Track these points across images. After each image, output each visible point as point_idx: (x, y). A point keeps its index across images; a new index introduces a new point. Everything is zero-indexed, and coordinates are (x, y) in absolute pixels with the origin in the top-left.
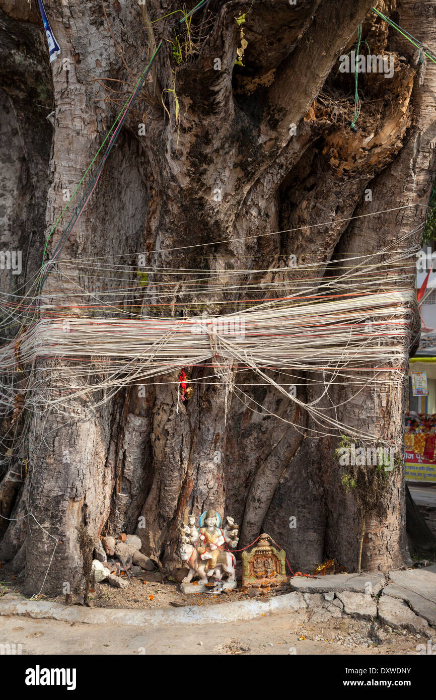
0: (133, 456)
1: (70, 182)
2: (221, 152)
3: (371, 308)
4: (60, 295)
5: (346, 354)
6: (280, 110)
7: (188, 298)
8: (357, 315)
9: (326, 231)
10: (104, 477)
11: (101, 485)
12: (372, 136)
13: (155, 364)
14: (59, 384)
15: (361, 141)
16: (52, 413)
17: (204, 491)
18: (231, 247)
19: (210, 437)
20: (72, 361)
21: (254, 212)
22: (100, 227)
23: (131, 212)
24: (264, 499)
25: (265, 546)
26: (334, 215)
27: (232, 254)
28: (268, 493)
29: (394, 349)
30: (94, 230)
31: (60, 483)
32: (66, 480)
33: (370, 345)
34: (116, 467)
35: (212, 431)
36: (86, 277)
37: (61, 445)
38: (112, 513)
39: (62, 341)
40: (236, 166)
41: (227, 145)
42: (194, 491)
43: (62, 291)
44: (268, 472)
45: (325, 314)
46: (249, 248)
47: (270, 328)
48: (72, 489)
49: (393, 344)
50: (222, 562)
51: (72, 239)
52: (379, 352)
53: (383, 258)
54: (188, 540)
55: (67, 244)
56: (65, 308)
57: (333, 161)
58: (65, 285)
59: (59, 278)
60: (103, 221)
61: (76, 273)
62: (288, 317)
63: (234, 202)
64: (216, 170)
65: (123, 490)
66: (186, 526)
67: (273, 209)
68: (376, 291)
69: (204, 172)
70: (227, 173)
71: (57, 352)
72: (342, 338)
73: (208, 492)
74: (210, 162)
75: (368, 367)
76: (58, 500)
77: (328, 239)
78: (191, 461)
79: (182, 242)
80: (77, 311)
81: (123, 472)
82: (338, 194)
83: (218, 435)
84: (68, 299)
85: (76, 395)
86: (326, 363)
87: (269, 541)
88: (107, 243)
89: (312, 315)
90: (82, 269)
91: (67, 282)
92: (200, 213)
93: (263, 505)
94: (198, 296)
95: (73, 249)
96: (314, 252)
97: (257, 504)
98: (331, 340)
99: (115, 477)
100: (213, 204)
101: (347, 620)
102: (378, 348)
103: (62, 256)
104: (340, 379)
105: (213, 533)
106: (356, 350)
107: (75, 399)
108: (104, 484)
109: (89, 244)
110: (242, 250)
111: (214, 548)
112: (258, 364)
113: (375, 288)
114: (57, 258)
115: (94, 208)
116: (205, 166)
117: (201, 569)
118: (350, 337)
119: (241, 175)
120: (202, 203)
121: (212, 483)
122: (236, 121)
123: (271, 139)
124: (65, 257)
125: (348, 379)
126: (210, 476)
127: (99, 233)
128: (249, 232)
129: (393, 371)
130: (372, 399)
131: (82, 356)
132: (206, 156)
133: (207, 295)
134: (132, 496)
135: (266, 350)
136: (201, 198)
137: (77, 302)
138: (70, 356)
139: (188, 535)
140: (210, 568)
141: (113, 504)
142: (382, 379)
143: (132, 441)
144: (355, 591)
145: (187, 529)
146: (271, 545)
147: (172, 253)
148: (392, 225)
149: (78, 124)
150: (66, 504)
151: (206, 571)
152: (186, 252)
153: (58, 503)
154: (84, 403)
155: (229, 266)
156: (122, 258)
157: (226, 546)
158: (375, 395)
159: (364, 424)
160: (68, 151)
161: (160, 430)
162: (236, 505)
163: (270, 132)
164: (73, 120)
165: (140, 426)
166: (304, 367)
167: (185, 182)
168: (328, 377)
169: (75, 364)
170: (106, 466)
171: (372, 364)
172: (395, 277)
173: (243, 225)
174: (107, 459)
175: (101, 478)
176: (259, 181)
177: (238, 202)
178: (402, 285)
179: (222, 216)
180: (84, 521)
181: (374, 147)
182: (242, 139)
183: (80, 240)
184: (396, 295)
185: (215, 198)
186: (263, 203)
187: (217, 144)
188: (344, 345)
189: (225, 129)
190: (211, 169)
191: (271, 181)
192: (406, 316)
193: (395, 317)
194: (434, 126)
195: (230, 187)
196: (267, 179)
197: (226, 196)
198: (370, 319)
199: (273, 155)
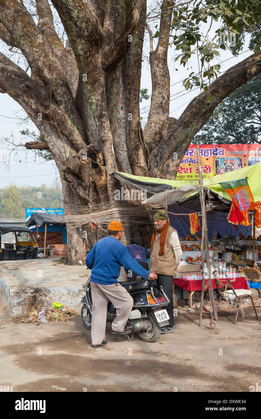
3: (111, 212)
8: (109, 213)
9: (102, 198)
10: (83, 245)
11: (82, 247)
12: (99, 182)
20: (70, 223)
21: (91, 195)
22: (72, 198)
27: (90, 202)
30: (70, 199)
31: (70, 245)
33: (113, 219)
40: (82, 188)
41: (78, 186)
45: (104, 213)
46: (93, 201)
47: (97, 216)
48: (72, 246)
49: (117, 218)
57: (97, 186)
65: (88, 248)
67: (95, 194)
70: (81, 190)
76: (70, 248)
79: (81, 201)
85: (71, 229)
89: (102, 213)
92: (80, 196)
94: (88, 210)
98: (106, 218)
99: (86, 245)
113: (111, 208)
115: (70, 195)
118: (109, 217)
119: (84, 190)
122: (77, 182)
127: (72, 200)
128: (91, 198)
133: (90, 210)
136: (79, 194)
141: (87, 251)
147: (80, 203)
155: (91, 205)
163: (84, 183)
166: (104, 223)
172: (113, 206)
173: (90, 197)
174: (84, 242)
175: (82, 245)
176: (89, 190)
177: (86, 194)
178: (115, 207)
179: (84, 197)
180: (76, 253)
181: (100, 184)
182: (80, 184)
183: (68, 201)
184: (115, 209)
185: (81, 194)
186: (92, 193)
187: (76, 186)
188: (109, 219)
189: (76, 184)
190: (77, 190)
191: (91, 190)
192: (118, 213)
193: (117, 213)
194: (110, 179)
195: (83, 192)
196: (90, 189)
197: (83, 193)
198: (112, 214)
199: (87, 186)
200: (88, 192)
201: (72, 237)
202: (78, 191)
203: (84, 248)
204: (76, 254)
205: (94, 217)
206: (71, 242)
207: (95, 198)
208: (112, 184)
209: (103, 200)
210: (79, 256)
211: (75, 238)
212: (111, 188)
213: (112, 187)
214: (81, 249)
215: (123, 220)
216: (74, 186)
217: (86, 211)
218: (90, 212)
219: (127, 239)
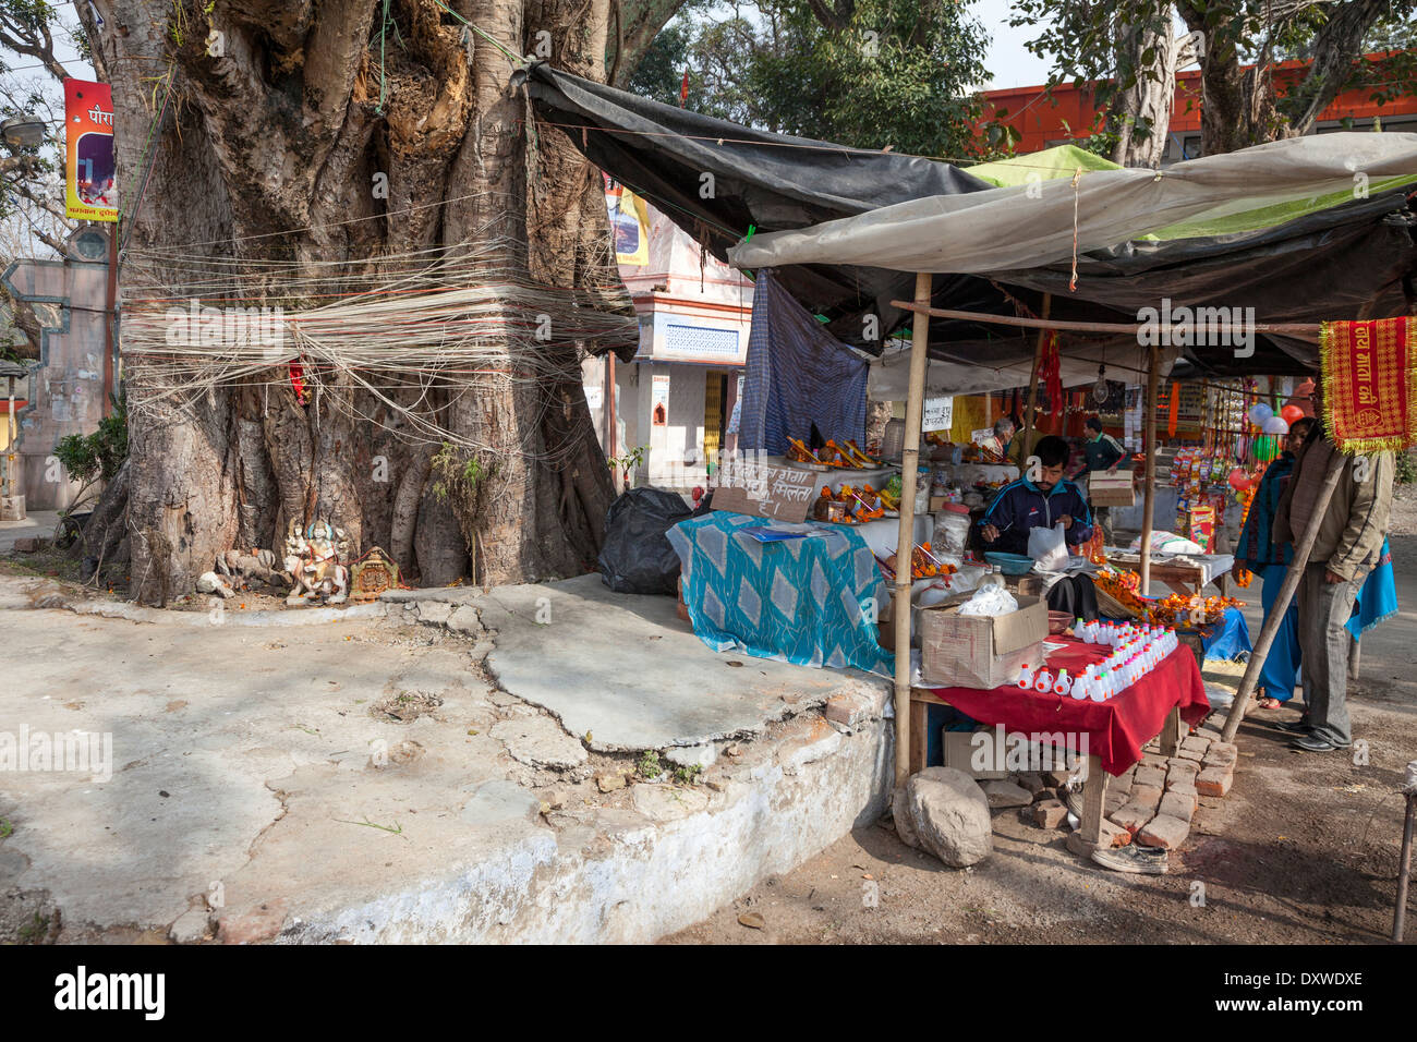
0: (251, 466)
1: (133, 165)
2: (261, 135)
3: (463, 304)
4: (135, 288)
5: (441, 355)
6: (317, 91)
7: (280, 292)
8: (448, 312)
9: (406, 219)
10: (222, 486)
11: (218, 497)
12: (425, 118)
13: (241, 363)
14: (144, 384)
15: (414, 124)
16: (140, 415)
17: (330, 504)
18: (314, 237)
19: (329, 445)
20: (157, 359)
21: (330, 199)
22: (177, 214)
23: (224, 195)
24: (406, 515)
25: (376, 559)
26: (410, 201)
27: (314, 242)
28: (410, 508)
29: (494, 349)
30: (169, 216)
31: (155, 489)
32: (160, 486)
33: (466, 345)
34: (235, 477)
35: (330, 438)
36: (163, 269)
37: (152, 449)
38: (241, 526)
39: (141, 337)
40: (288, 149)
41: (266, 128)
42: (318, 503)
43: (136, 283)
44: (407, 486)
45: (414, 310)
46: (334, 238)
47: (356, 325)
48: (167, 495)
49: (491, 344)
50: (330, 576)
51: (141, 226)
52: (478, 353)
53: (468, 249)
54: (293, 551)
55: (136, 232)
56: (141, 302)
57: (395, 145)
58: (139, 277)
59: (131, 269)
60: (181, 206)
61: (150, 264)
62: (375, 314)
63: (300, 188)
64: (262, 154)
65: (249, 502)
66: (292, 538)
67: (355, 195)
68: (466, 286)
69: (247, 157)
70: (280, 157)
71: (138, 350)
72: (435, 337)
73: (334, 505)
74: (251, 146)
75: (470, 368)
76: (154, 506)
77: (411, 229)
78: (312, 470)
79: (254, 231)
80: (156, 305)
81: (243, 482)
82: (407, 179)
83: (339, 442)
84: (143, 292)
85: (164, 396)
86: (421, 364)
87: (382, 554)
88: (192, 230)
89: (400, 311)
90: (158, 260)
91: (141, 273)
92: (261, 200)
93: (406, 521)
94: (290, 289)
95: (143, 237)
96: (401, 242)
97: (400, 520)
98: (423, 339)
99: (236, 487)
100: (271, 191)
101: (419, 628)
102: (476, 349)
103: (132, 245)
104: (435, 382)
105: (319, 545)
106: (451, 350)
107: (163, 400)
108: (221, 493)
109: (162, 232)
110: (325, 240)
111: (319, 559)
112: (348, 364)
113: (463, 282)
114: (128, 247)
115: (167, 191)
116: (246, 151)
117: (308, 581)
118: (443, 336)
119: (298, 159)
120: (259, 191)
121: (337, 495)
122: (269, 102)
123: (317, 122)
124: (135, 246)
125: (446, 382)
126: (334, 487)
127: (176, 221)
128: (328, 220)
129: (495, 373)
130: (476, 403)
131: (164, 354)
132: (243, 140)
133: (299, 289)
134: (259, 509)
135: (355, 349)
136: (256, 185)
137: (155, 296)
138: (151, 354)
139: (294, 547)
140: (316, 580)
141: (241, 516)
142: (484, 383)
143: (246, 446)
144: (438, 601)
145: (292, 540)
146: (383, 558)
147: (246, 242)
148: (470, 215)
149: (133, 102)
150: (161, 511)
151: (312, 584)
152: (264, 241)
153: (153, 509)
154: (176, 405)
155: (317, 258)
156: (217, 246)
157: (335, 559)
158: (478, 400)
159: (472, 431)
160: (126, 132)
161: (270, 436)
162: (381, 522)
163: (314, 115)
164: (126, 98)
165: (253, 431)
166: (399, 368)
167: (232, 167)
168: (425, 380)
169: (160, 363)
170: (223, 475)
171: (473, 366)
172: (483, 271)
173: (320, 212)
174: (224, 467)
175: (215, 487)
176: (325, 165)
177: (305, 188)
178: (493, 279)
179: (287, 203)
180: (190, 530)
181: (430, 130)
182: (284, 121)
183: (151, 228)
184: (488, 291)
185: (273, 183)
186: (338, 189)
187: (252, 128)
188: (438, 344)
189: (257, 112)
190: (255, 153)
191: (340, 165)
192: (505, 314)
193: (491, 314)
194: (497, 108)
195: (289, 172)
196: (334, 163)
197: (286, 182)
198: (463, 317)
199: (326, 137)
200: (318, 177)
201: (164, 442)
202: (257, 161)
203: (228, 501)
204: (188, 539)
205: (337, 332)
206: (161, 470)
207: (352, 221)
208: (502, 134)
209: (413, 235)
210: (200, 545)
211: (187, 450)
212: (490, 163)
213: (499, 156)
214: (215, 509)
215: (519, 357)
216: (240, 126)
217: (269, 294)
218: (297, 303)
219: (526, 460)
